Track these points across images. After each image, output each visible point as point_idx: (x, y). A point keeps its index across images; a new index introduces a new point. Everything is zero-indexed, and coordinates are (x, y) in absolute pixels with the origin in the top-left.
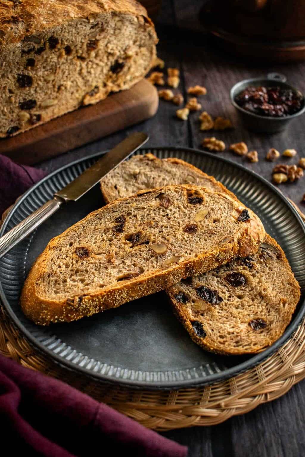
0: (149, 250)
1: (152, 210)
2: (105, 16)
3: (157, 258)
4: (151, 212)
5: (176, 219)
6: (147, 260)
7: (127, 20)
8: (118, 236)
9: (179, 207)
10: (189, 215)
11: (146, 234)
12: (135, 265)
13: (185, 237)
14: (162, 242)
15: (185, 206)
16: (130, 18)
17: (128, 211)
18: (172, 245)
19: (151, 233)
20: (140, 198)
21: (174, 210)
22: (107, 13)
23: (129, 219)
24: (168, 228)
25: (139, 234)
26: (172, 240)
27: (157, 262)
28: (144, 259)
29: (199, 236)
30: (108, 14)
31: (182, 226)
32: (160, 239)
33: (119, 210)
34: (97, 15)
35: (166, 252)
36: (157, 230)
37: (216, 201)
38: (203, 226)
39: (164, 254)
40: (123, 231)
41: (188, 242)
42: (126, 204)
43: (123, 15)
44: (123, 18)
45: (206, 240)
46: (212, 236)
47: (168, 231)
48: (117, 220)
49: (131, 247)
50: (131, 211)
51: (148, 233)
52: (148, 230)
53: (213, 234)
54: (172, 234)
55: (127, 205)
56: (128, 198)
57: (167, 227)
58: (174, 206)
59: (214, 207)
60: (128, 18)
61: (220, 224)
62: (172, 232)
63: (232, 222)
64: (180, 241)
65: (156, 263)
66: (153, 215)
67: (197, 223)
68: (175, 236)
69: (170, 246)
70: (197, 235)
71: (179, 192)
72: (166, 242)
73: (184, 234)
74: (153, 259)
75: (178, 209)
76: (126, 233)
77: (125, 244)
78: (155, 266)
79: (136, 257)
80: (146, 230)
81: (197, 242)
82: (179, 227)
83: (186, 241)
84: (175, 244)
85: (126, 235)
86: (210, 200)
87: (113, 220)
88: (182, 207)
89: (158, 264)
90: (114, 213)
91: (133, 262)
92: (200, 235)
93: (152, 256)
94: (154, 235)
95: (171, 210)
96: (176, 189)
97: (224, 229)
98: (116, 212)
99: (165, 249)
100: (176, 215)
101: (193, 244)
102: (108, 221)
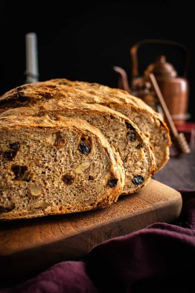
0: (26, 189)
1: (45, 146)
2: (125, 109)
3: (30, 199)
4: (44, 148)
5: (60, 164)
6: (22, 197)
7: (145, 118)
8: (6, 163)
9: (68, 152)
10: (73, 164)
11: (30, 171)
12: (9, 199)
13: (60, 187)
14: (40, 185)
15: (74, 152)
16: (147, 117)
17: (25, 140)
18: (47, 189)
19: (34, 171)
20: (40, 130)
21: (63, 153)
22: (127, 106)
23: (22, 148)
24: (51, 172)
25: (24, 168)
26: (49, 185)
27: (29, 202)
28: (19, 195)
29: (71, 189)
30: (128, 108)
31: (63, 173)
32: (40, 180)
33: (17, 136)
34: (118, 106)
35: (39, 196)
36: (41, 170)
37: (100, 157)
38: (78, 180)
39: (36, 197)
40: (12, 160)
41: (61, 191)
42: (26, 131)
43: (142, 113)
44: (141, 115)
45: (75, 195)
46: (81, 193)
47: (50, 174)
48: (11, 146)
49: (13, 180)
50: (28, 140)
51: (32, 170)
52: (34, 167)
53: (83, 191)
54: (51, 178)
55: (26, 133)
56: (29, 127)
57: (50, 170)
58: (65, 149)
59: (96, 162)
60: (145, 117)
61: (93, 184)
62: (52, 177)
63: (102, 185)
64: (55, 188)
65: (27, 203)
66: (44, 152)
67: (76, 175)
68: (53, 182)
69: (45, 191)
70: (70, 188)
71: (75, 134)
72: (43, 185)
73: (61, 183)
74: (26, 198)
75: (67, 153)
76: (14, 163)
77: (10, 174)
78: (26, 206)
79: (14, 191)
80: (32, 166)
81: (67, 195)
82: (60, 173)
83: (59, 190)
84: (49, 189)
85: (13, 165)
86: (96, 153)
87: (8, 144)
88: (71, 152)
89: (29, 205)
90: (12, 137)
91: (9, 196)
92: (73, 188)
93: (27, 195)
94: (37, 175)
95: (61, 152)
96: (74, 131)
97: (93, 190)
98: (14, 136)
99: (39, 193)
100: (63, 159)
101: (63, 194)
102: (3, 143)
